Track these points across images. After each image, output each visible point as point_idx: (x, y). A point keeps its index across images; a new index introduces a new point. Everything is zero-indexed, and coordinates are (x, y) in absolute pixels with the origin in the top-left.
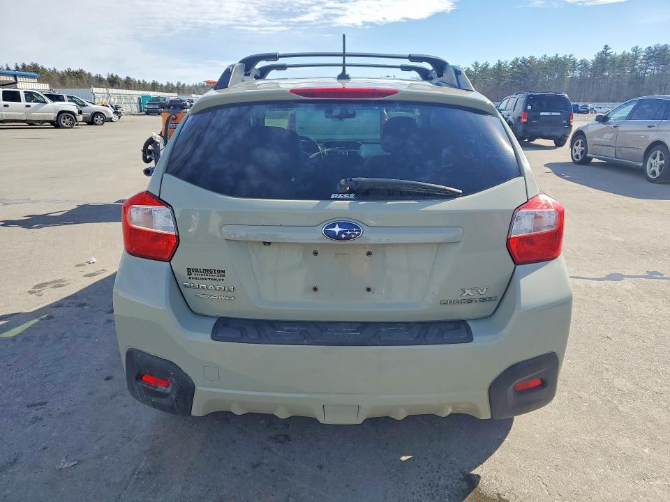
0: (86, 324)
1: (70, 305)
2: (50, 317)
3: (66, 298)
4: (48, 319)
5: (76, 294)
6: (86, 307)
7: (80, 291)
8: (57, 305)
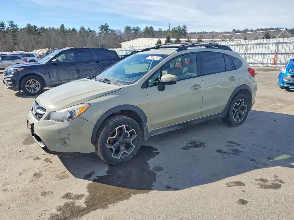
0: (253, 150)
1: (258, 163)
2: (269, 158)
3: (260, 168)
4: (270, 158)
5: (254, 169)
6: (251, 158)
7: (251, 170)
8: (265, 165)
